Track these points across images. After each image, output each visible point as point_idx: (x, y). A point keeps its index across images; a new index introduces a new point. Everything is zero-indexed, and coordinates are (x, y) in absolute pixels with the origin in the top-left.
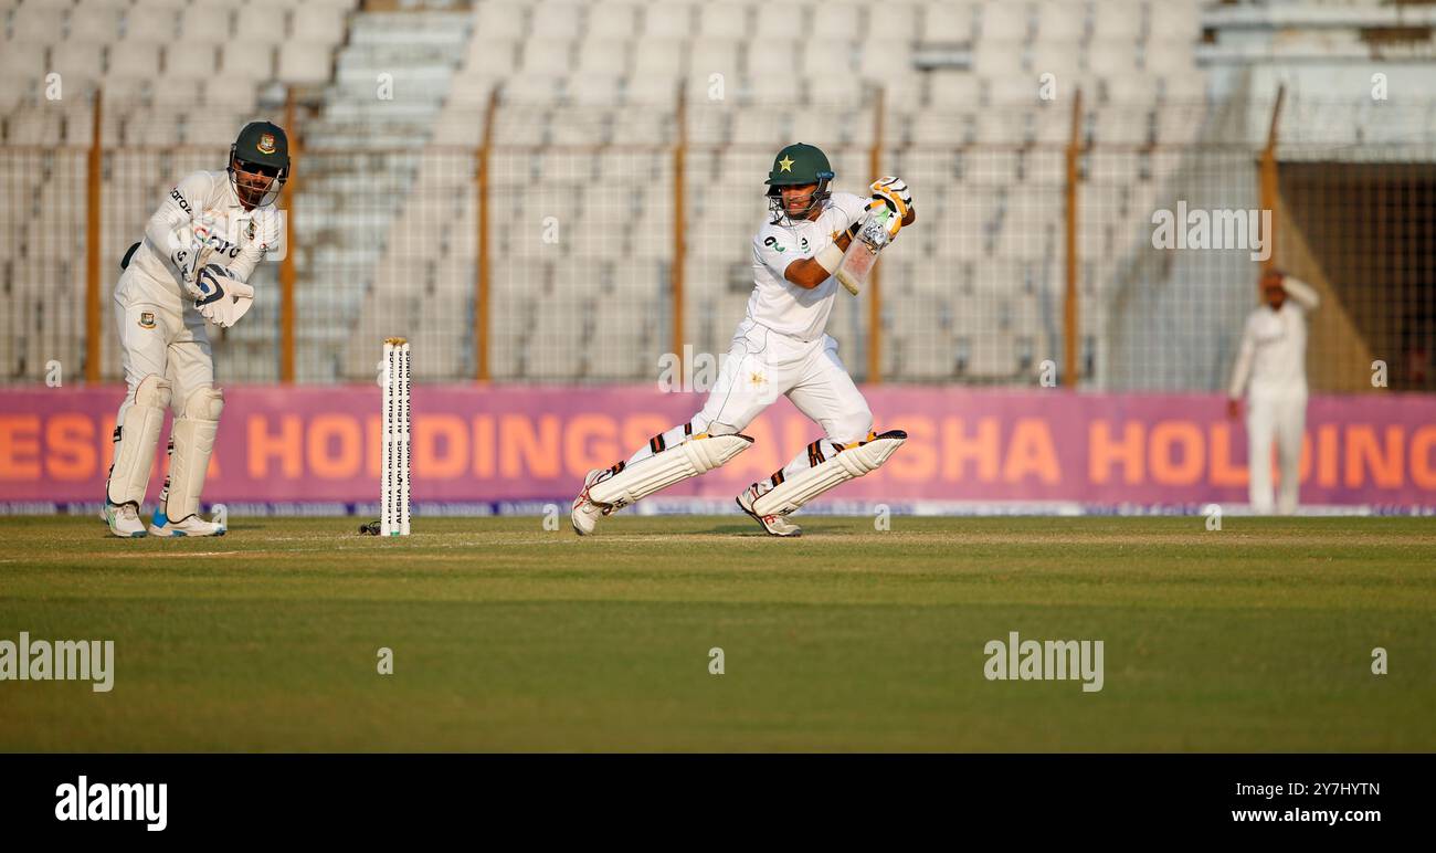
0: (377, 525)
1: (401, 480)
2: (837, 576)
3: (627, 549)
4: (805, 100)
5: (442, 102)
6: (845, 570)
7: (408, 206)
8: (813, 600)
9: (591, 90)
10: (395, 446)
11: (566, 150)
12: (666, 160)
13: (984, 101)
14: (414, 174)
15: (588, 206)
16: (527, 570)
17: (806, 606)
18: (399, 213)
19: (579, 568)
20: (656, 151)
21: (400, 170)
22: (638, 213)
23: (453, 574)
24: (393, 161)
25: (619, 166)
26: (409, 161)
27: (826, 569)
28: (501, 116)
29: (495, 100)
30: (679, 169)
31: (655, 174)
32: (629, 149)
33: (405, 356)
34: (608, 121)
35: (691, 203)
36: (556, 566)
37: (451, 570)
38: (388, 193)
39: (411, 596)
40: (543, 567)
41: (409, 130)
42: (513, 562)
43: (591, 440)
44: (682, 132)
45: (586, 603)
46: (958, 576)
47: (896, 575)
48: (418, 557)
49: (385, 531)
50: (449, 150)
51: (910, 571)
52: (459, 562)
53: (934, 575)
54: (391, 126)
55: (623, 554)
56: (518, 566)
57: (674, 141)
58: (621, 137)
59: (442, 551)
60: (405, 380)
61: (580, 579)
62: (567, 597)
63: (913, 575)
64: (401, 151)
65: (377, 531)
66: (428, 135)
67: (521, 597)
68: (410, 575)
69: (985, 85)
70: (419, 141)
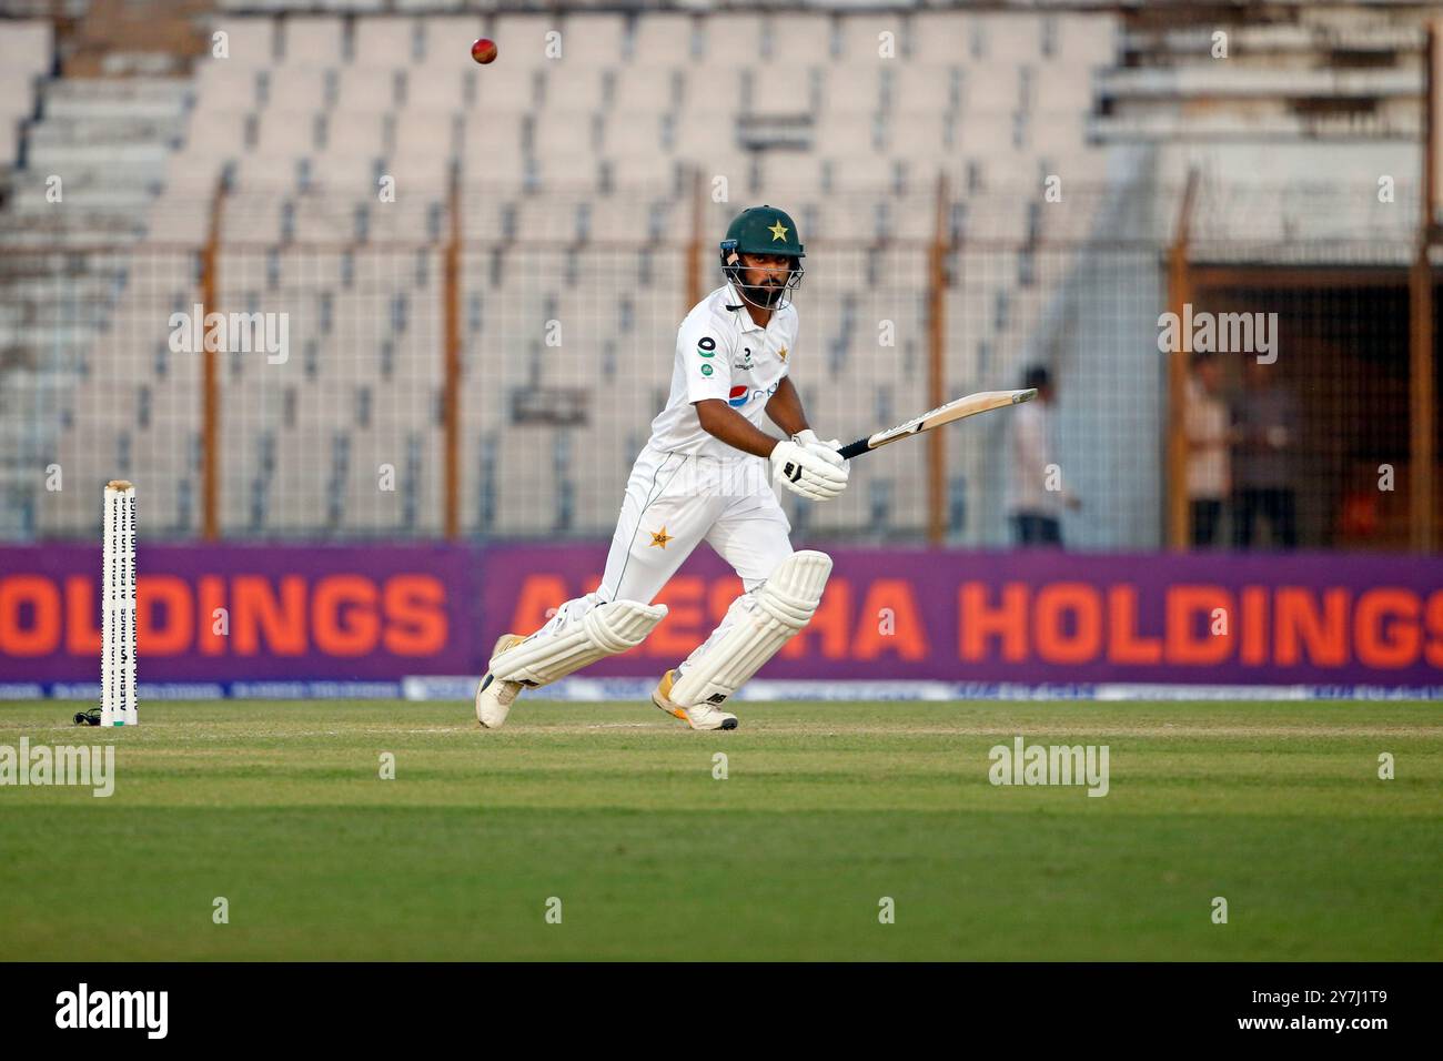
0: (95, 713)
1: (125, 658)
2: (671, 775)
3: (408, 741)
4: (606, 184)
5: (156, 189)
6: (680, 768)
7: (117, 318)
8: (644, 805)
9: (343, 172)
10: (118, 615)
11: (310, 248)
12: (435, 262)
13: (827, 186)
14: (122, 277)
15: (339, 318)
16: (286, 768)
17: (633, 812)
18: (104, 326)
19: (353, 766)
20: (423, 251)
21: (106, 274)
22: (400, 325)
23: (193, 773)
24: (97, 262)
25: (380, 268)
26: (116, 262)
27: (655, 767)
28: (231, 205)
29: (225, 185)
30: (451, 272)
31: (421, 277)
32: (389, 247)
33: (128, 504)
34: (363, 214)
35: (465, 315)
36: (322, 764)
37: (192, 770)
38: (90, 301)
39: (144, 801)
40: (307, 765)
41: (117, 224)
42: (268, 759)
43: (343, 609)
44: (456, 228)
45: (364, 810)
46: (820, 775)
47: (743, 774)
48: (151, 753)
49: (107, 720)
50: (165, 248)
51: (761, 770)
52: (202, 759)
53: (790, 774)
54: (94, 220)
55: (404, 748)
56: (274, 764)
57: (445, 235)
58: (378, 233)
59: (181, 744)
60: (129, 533)
61: (353, 780)
62: (341, 802)
63: (764, 774)
64: (108, 250)
65: (95, 721)
66: (140, 230)
67: (282, 803)
68: (141, 775)
69: (828, 169)
70: (126, 238)
